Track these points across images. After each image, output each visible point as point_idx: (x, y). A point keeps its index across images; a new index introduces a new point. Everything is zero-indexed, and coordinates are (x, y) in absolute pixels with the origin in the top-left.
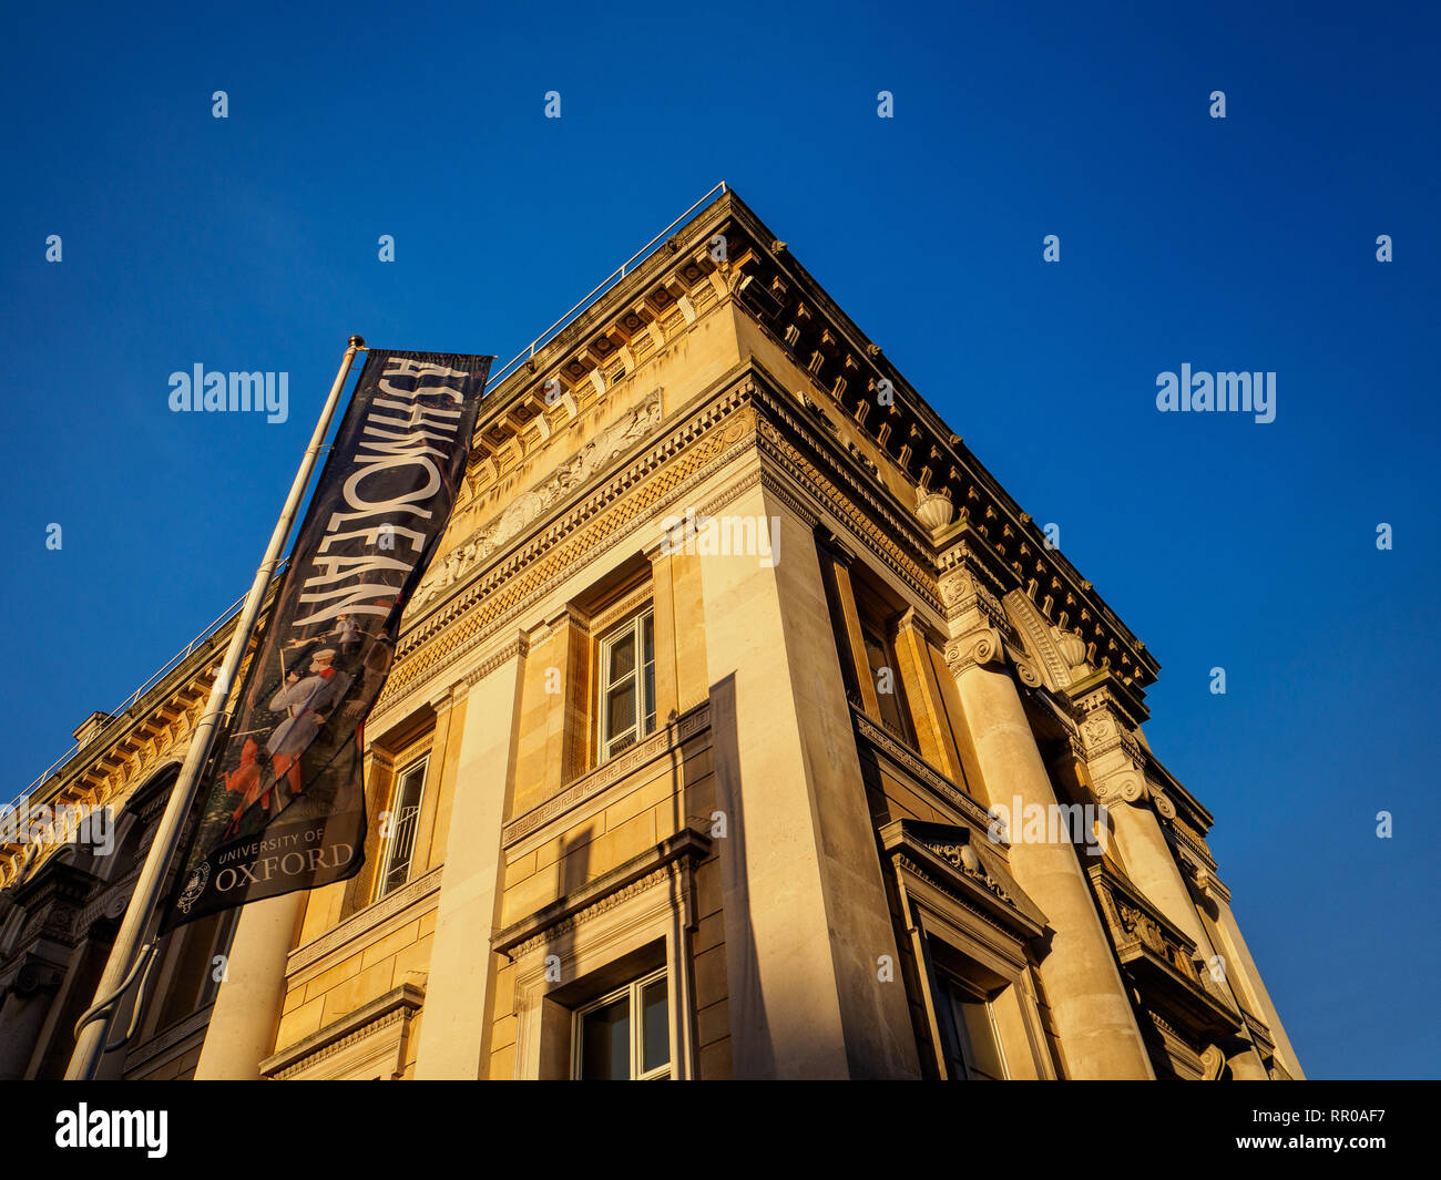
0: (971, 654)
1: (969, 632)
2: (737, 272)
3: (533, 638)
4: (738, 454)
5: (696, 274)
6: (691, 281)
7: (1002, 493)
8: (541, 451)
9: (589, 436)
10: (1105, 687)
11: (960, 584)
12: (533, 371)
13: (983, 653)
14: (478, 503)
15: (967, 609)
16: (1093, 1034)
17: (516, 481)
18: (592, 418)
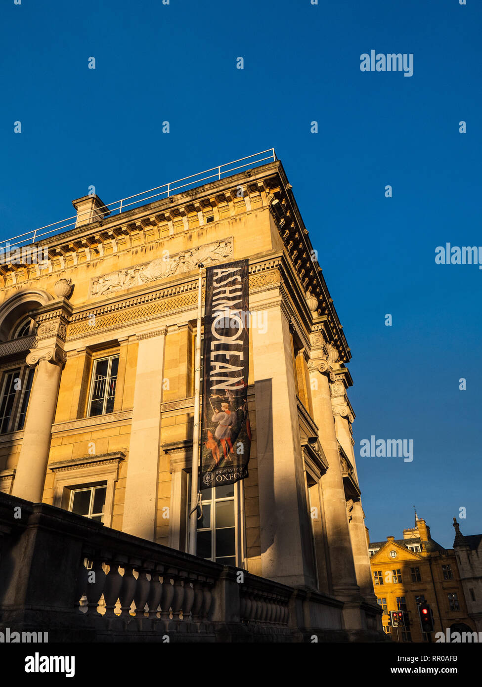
0: (317, 367)
1: (318, 359)
2: (272, 195)
3: (169, 329)
4: (272, 289)
5: (255, 188)
6: (252, 190)
7: (327, 290)
8: (169, 239)
9: (195, 243)
10: (344, 374)
11: (318, 339)
12: (172, 202)
13: (322, 368)
14: (134, 250)
15: (319, 349)
16: (334, 500)
17: (155, 248)
18: (196, 234)
